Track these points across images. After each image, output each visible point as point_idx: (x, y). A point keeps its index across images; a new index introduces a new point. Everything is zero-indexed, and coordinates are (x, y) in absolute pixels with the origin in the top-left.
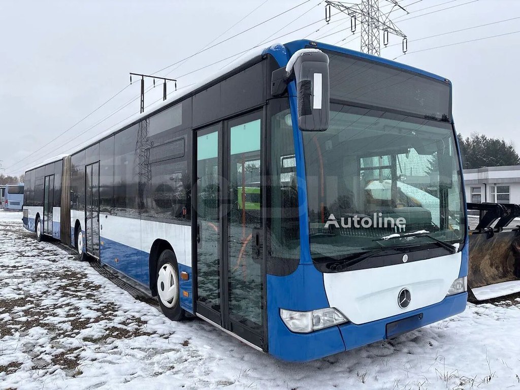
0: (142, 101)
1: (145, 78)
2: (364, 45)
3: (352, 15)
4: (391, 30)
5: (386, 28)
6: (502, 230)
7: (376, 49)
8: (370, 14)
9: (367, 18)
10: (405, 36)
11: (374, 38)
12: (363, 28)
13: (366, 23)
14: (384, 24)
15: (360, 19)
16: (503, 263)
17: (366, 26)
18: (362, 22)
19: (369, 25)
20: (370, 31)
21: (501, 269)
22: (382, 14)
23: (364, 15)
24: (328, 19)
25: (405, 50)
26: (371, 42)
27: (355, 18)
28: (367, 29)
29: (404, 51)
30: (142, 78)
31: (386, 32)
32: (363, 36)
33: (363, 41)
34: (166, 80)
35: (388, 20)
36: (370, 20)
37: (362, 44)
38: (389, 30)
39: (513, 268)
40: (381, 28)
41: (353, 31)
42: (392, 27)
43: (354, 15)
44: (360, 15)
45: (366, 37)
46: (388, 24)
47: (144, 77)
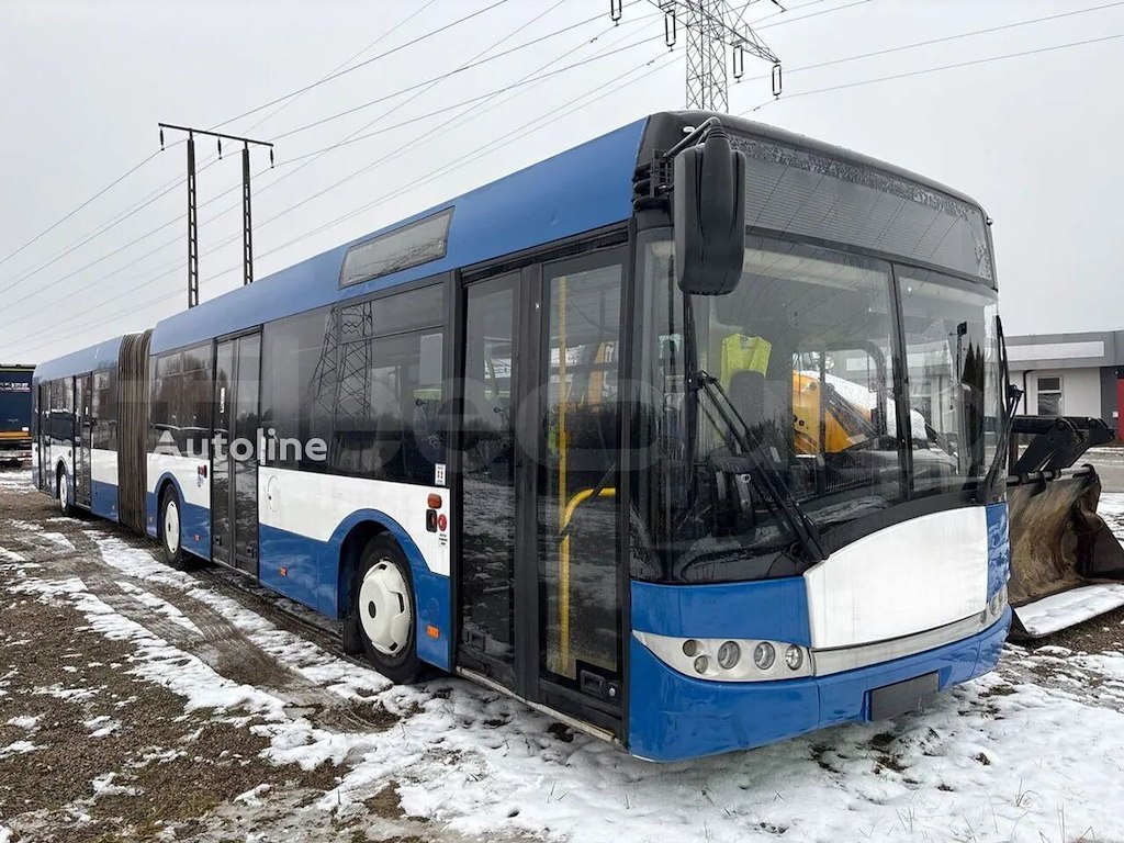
0: (192, 191)
1: (196, 137)
2: (694, 76)
3: (667, 10)
4: (749, 47)
5: (738, 42)
6: (1060, 474)
7: (720, 85)
8: (706, 8)
9: (698, 17)
10: (777, 61)
11: (714, 61)
12: (690, 39)
13: (697, 28)
14: (734, 32)
15: (683, 19)
16: (1054, 548)
17: (696, 34)
18: (688, 26)
19: (702, 33)
20: (706, 46)
21: (1050, 561)
22: (729, 9)
23: (692, 10)
24: (616, 15)
25: (777, 90)
26: (708, 71)
27: (674, 16)
28: (699, 42)
29: (776, 92)
30: (188, 137)
31: (738, 50)
32: (691, 55)
33: (690, 66)
34: (249, 143)
35: (741, 24)
36: (705, 22)
37: (690, 73)
38: (744, 44)
39: (1075, 558)
40: (728, 40)
41: (670, 43)
42: (750, 38)
43: (672, 8)
44: (684, 9)
45: (697, 59)
46: (742, 32)
47: (194, 134)
